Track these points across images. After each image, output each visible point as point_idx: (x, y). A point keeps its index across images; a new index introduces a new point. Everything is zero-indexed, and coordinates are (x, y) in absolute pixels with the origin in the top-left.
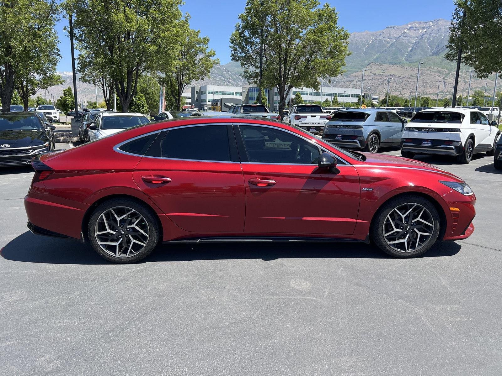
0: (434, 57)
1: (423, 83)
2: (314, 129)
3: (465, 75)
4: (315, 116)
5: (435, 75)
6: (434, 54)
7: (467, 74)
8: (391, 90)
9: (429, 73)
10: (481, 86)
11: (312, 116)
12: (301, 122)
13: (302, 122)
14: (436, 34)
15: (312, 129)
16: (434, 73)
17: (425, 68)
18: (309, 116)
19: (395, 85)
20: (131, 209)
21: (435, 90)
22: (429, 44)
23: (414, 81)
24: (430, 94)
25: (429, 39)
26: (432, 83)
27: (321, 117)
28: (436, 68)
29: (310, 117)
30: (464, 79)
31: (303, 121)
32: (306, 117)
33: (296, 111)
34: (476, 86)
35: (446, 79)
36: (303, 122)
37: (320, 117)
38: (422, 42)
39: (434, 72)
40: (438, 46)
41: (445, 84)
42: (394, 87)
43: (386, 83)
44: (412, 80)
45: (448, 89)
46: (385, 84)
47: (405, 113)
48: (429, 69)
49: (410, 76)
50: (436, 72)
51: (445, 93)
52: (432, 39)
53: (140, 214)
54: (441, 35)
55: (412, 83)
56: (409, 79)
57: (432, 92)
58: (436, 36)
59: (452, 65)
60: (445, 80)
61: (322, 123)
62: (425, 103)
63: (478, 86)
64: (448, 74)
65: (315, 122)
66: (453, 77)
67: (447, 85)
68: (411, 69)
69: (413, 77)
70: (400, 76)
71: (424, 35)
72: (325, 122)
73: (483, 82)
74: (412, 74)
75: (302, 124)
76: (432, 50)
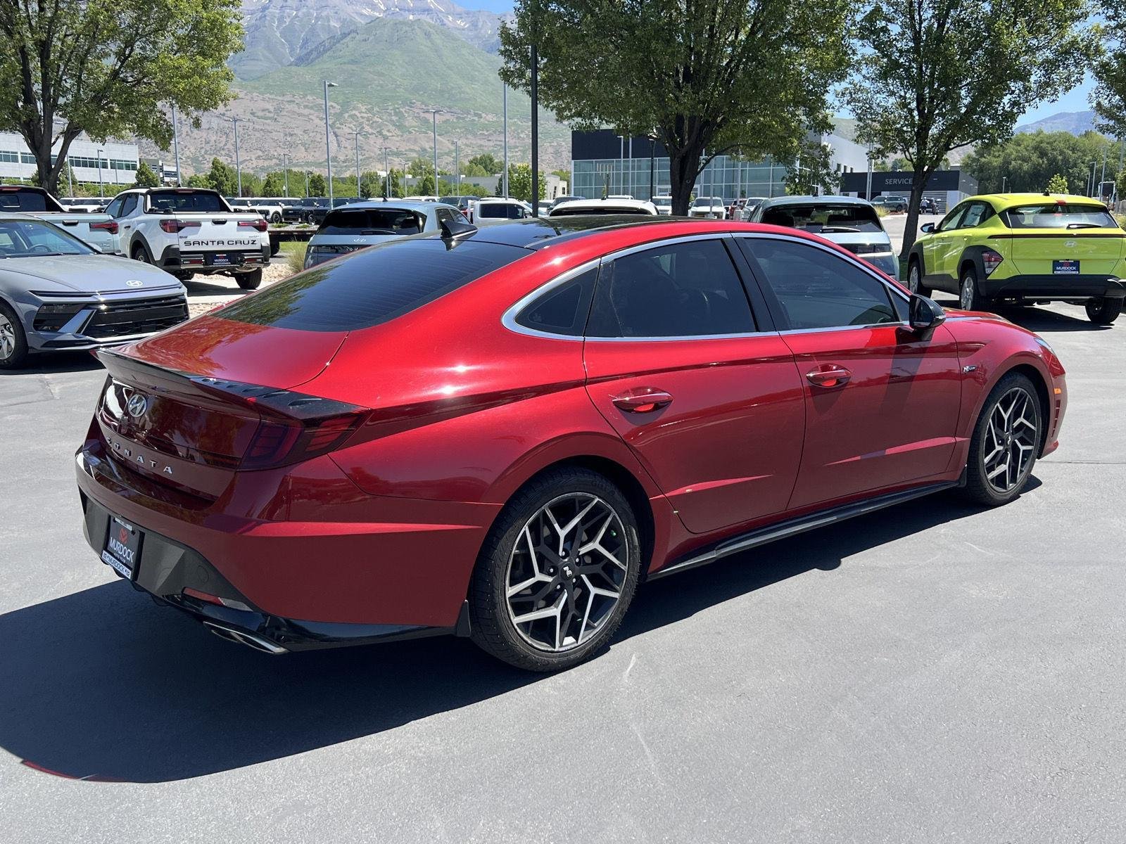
0: (301, 70)
1: (286, 135)
2: (224, 258)
3: (380, 120)
4: (223, 222)
5: (310, 117)
6: (300, 61)
7: (384, 118)
8: (206, 151)
9: (296, 109)
10: (417, 149)
11: (217, 222)
12: (185, 240)
13: (188, 239)
14: (297, 10)
15: (218, 258)
16: (306, 111)
17: (284, 95)
18: (207, 220)
19: (215, 138)
20: (592, 496)
21: (317, 155)
22: (283, 34)
23: (261, 130)
24: (307, 164)
25: (281, 20)
26: (306, 137)
27: (242, 224)
28: (309, 97)
29: (210, 223)
30: (378, 130)
31: (191, 235)
32: (197, 224)
33: (149, 206)
34: (407, 148)
35: (339, 128)
36: (191, 238)
37: (239, 224)
38: (266, 27)
39: (306, 107)
40: (306, 42)
41: (337, 140)
42: (212, 143)
43: (190, 132)
44: (257, 127)
45: (347, 153)
46: (184, 134)
47: (307, 213)
48: (293, 99)
49: (249, 116)
50: (312, 108)
51: (341, 163)
52: (288, 20)
53: (609, 506)
54: (308, 14)
55: (258, 135)
56: (247, 124)
57: (311, 159)
58: (296, 16)
59: (347, 94)
60: (336, 130)
61: (246, 242)
62: (316, 188)
63: (412, 147)
64: (341, 114)
65: (225, 238)
66: (355, 123)
67: (344, 143)
68: (249, 97)
69: (258, 117)
70: (224, 115)
71: (268, 8)
72: (254, 239)
73: (420, 138)
74: (254, 111)
75: (187, 243)
76: (292, 50)
